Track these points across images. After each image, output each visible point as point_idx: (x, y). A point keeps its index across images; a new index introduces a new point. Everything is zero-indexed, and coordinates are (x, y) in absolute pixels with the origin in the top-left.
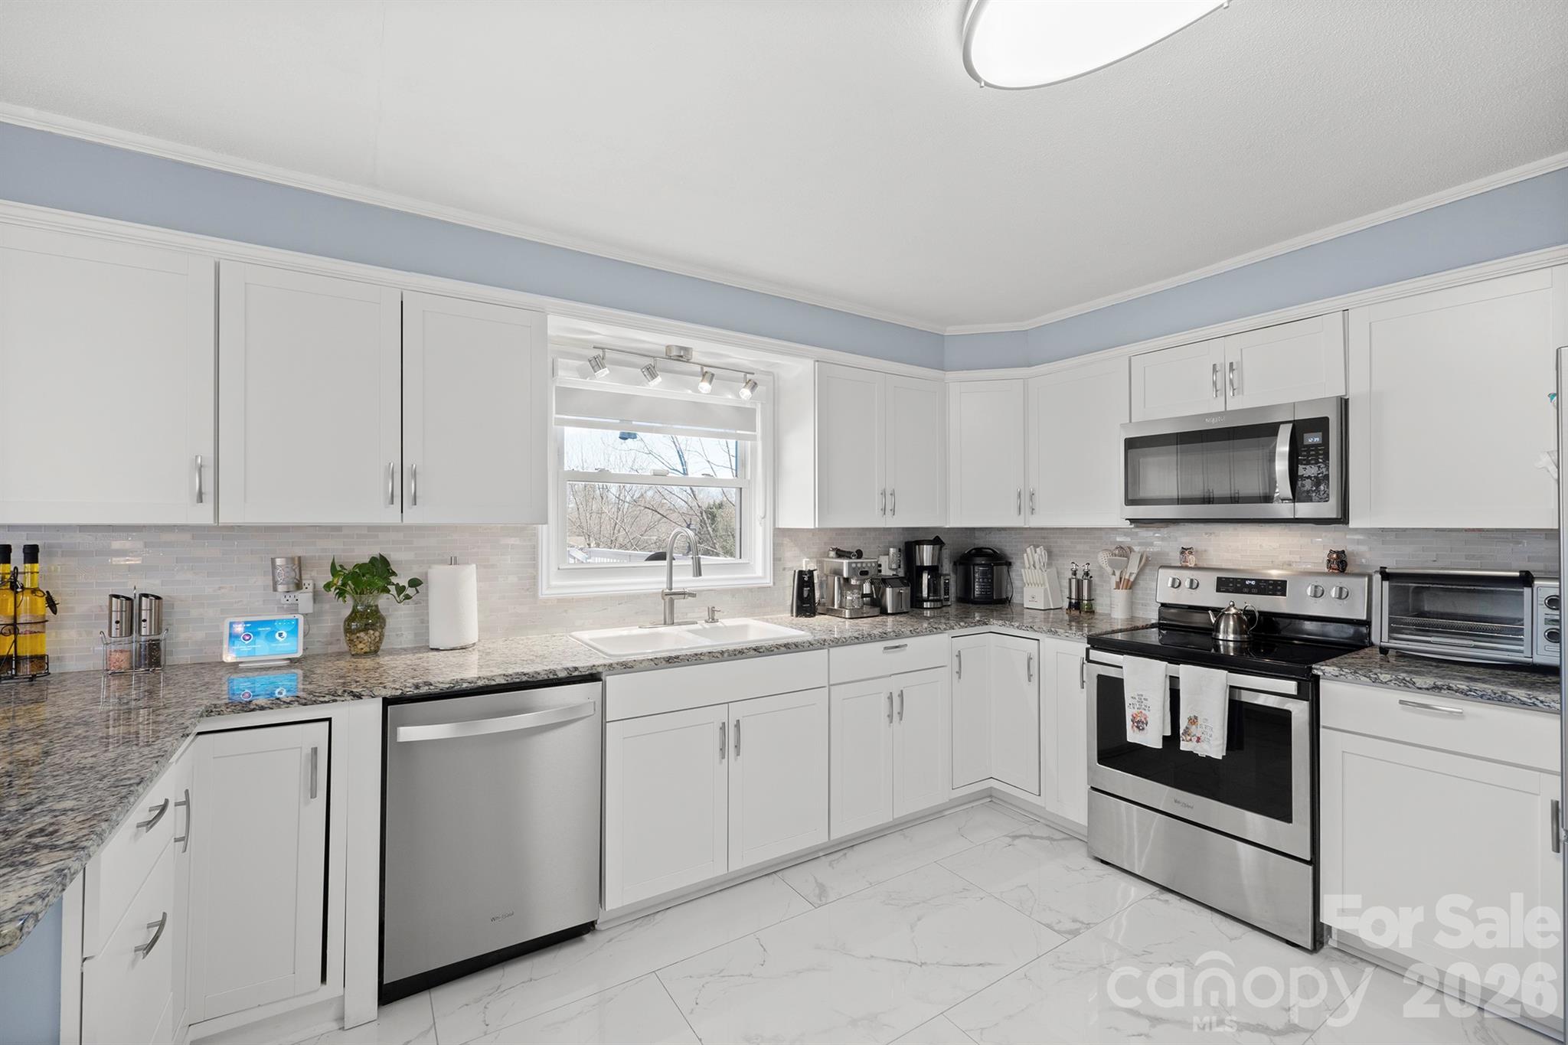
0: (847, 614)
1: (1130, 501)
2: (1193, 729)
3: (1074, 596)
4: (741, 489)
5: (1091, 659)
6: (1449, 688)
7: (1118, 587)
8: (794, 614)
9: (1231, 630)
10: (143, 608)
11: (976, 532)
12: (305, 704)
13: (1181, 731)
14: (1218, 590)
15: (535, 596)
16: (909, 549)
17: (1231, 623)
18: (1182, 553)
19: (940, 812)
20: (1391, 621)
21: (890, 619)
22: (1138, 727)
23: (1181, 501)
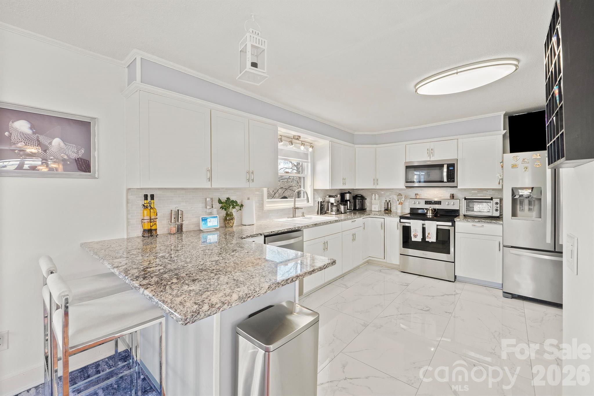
0: (334, 213)
1: (407, 182)
2: (429, 236)
3: (386, 207)
4: (304, 177)
5: (401, 221)
6: (481, 221)
7: (399, 204)
8: (319, 214)
9: (430, 213)
10: (179, 214)
11: (354, 190)
12: (252, 237)
13: (426, 236)
14: (425, 204)
15: (263, 209)
16: (343, 195)
17: (430, 211)
18: (416, 195)
19: (359, 267)
20: (466, 209)
21: (343, 215)
22: (415, 237)
23: (425, 182)
